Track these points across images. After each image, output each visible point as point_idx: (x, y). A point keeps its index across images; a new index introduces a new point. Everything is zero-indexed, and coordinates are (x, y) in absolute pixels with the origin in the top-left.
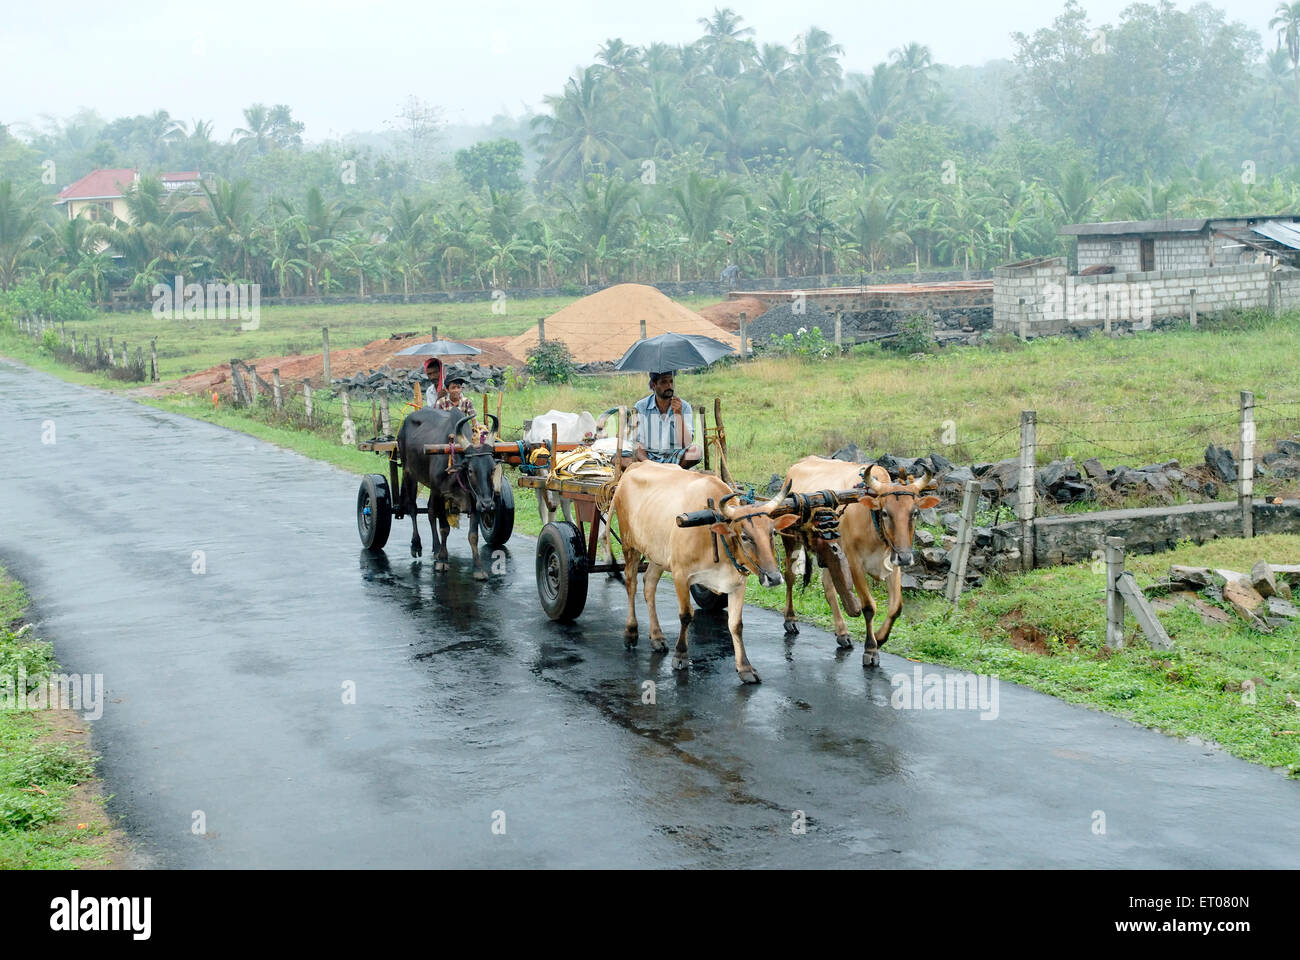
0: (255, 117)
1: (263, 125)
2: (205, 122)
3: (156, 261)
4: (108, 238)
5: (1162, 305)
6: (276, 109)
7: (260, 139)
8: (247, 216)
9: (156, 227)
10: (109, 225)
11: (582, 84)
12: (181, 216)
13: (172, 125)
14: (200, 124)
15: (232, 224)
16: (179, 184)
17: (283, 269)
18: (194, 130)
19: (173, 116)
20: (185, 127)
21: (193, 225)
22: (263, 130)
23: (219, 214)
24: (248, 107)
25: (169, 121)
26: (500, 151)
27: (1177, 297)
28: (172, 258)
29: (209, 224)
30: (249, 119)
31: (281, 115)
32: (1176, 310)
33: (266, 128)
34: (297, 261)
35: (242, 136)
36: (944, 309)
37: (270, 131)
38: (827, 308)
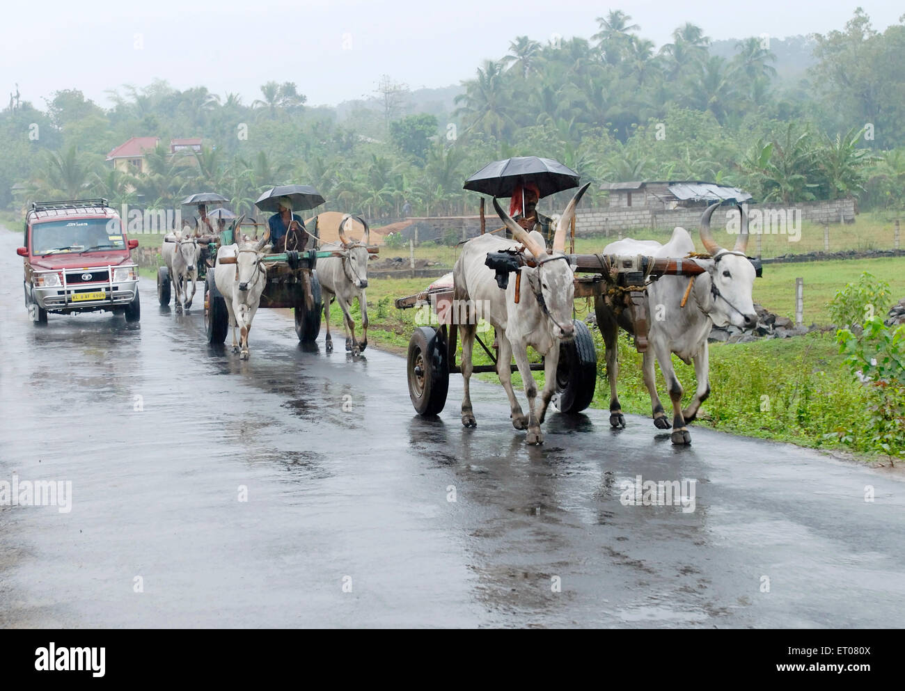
0: (270, 91)
1: (275, 96)
2: (234, 94)
3: (161, 198)
4: (134, 184)
5: (591, 226)
6: (286, 86)
7: (273, 108)
8: (219, 169)
9: (162, 176)
10: (134, 175)
11: (487, 73)
12: (179, 169)
13: (210, 97)
14: (231, 96)
15: (210, 175)
16: (183, 147)
17: (238, 205)
18: (227, 101)
19: (210, 91)
20: (219, 99)
21: (186, 175)
22: (275, 101)
23: (202, 168)
24: (265, 84)
25: (207, 94)
26: (420, 122)
27: (600, 222)
28: (170, 196)
29: (196, 174)
30: (265, 93)
31: (289, 90)
32: (600, 228)
33: (278, 100)
34: (248, 199)
35: (259, 105)
36: (490, 226)
37: (281, 102)
38: (434, 225)
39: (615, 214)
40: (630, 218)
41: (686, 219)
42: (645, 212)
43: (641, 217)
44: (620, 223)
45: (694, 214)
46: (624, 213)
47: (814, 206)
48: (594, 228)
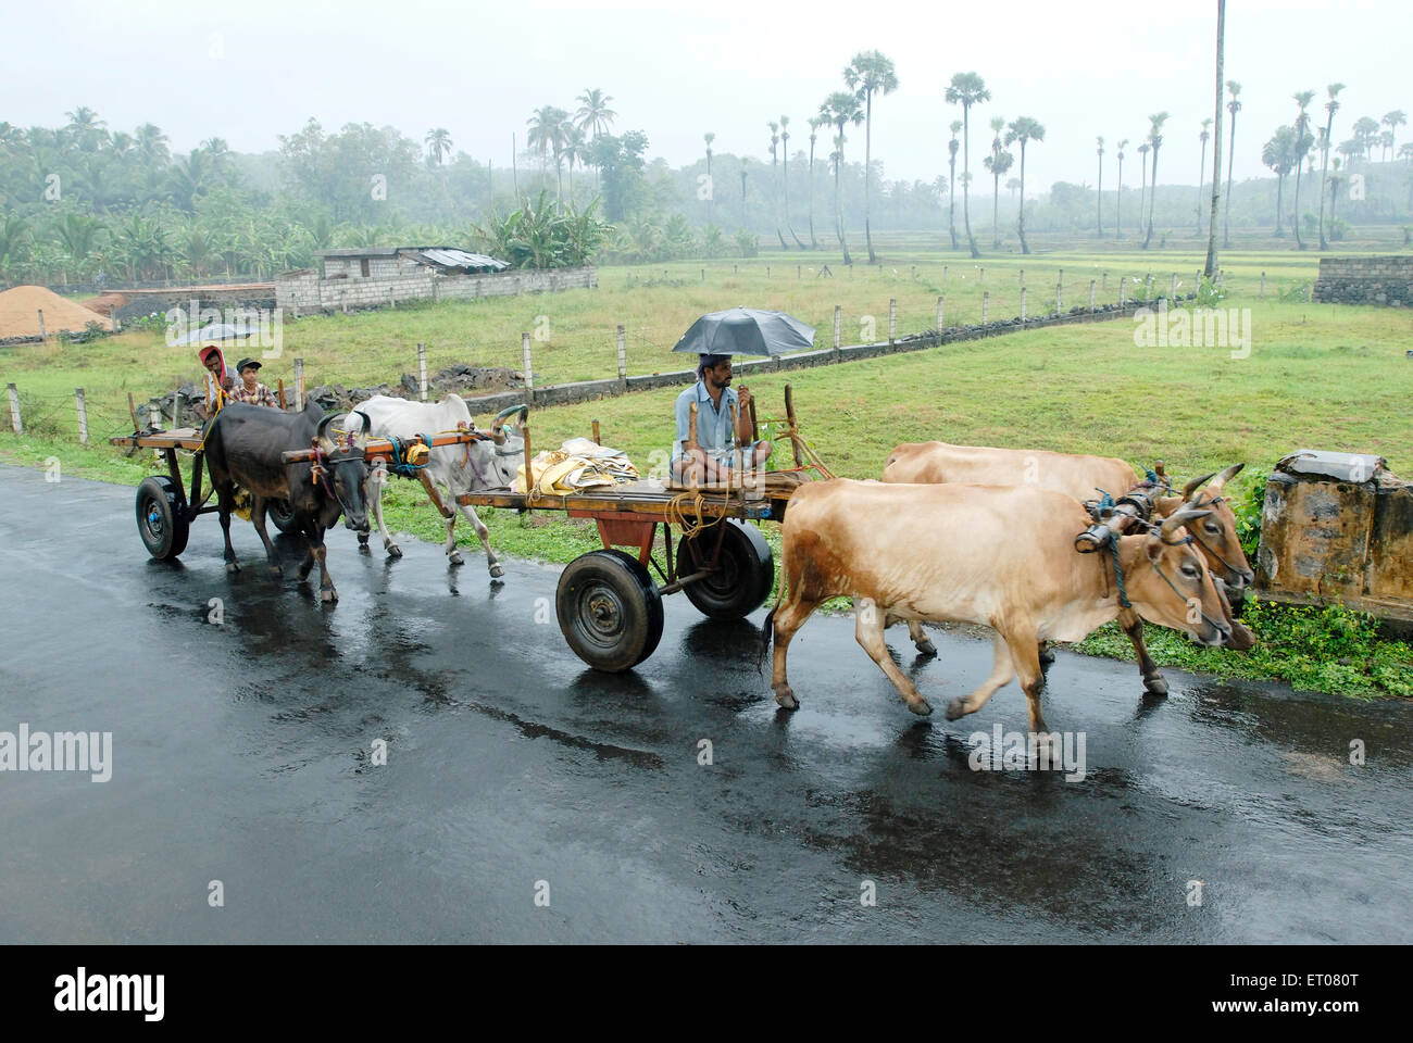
5: (375, 296)
27: (383, 292)
32: (383, 299)
39: (398, 282)
40: (412, 286)
41: (463, 287)
42: (425, 280)
43: (423, 285)
44: (404, 292)
45: (470, 281)
46: (406, 282)
47: (568, 271)
48: (377, 299)
